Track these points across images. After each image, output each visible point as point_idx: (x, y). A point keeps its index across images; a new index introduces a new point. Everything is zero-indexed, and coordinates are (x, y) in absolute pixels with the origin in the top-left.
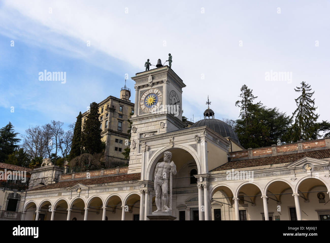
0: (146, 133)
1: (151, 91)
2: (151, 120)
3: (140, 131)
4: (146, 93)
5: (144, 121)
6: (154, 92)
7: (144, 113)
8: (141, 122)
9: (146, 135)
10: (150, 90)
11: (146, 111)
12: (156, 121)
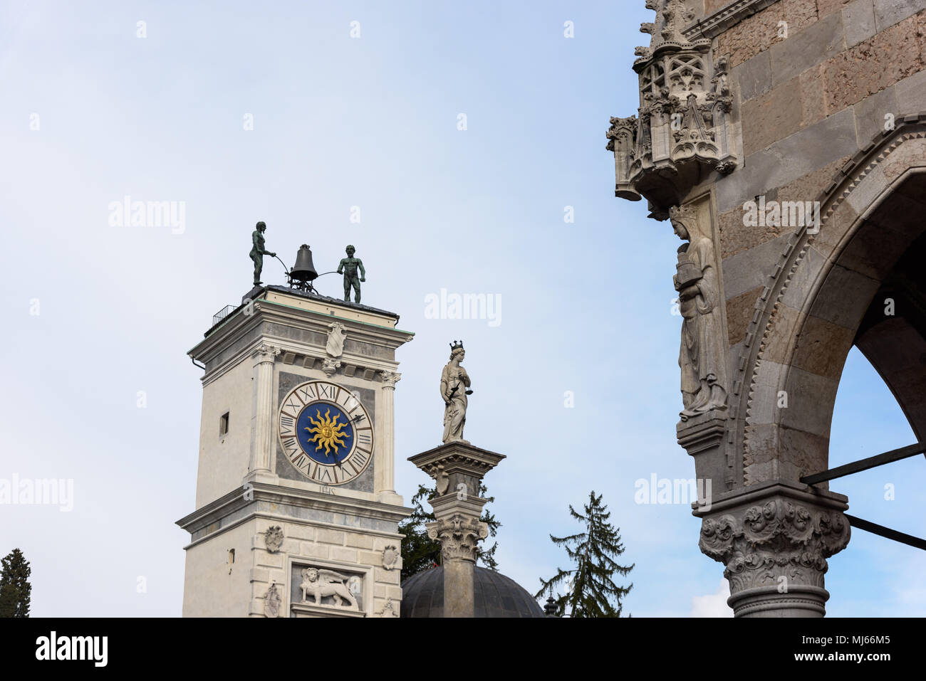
0: (321, 570)
1: (328, 391)
2: (337, 520)
3: (293, 552)
4: (304, 389)
5: (306, 515)
6: (341, 402)
7: (298, 476)
8: (297, 514)
9: (321, 577)
10: (325, 386)
11: (305, 471)
12: (362, 533)
